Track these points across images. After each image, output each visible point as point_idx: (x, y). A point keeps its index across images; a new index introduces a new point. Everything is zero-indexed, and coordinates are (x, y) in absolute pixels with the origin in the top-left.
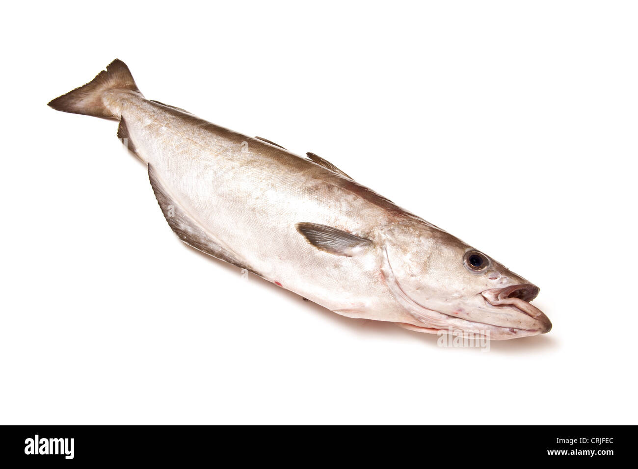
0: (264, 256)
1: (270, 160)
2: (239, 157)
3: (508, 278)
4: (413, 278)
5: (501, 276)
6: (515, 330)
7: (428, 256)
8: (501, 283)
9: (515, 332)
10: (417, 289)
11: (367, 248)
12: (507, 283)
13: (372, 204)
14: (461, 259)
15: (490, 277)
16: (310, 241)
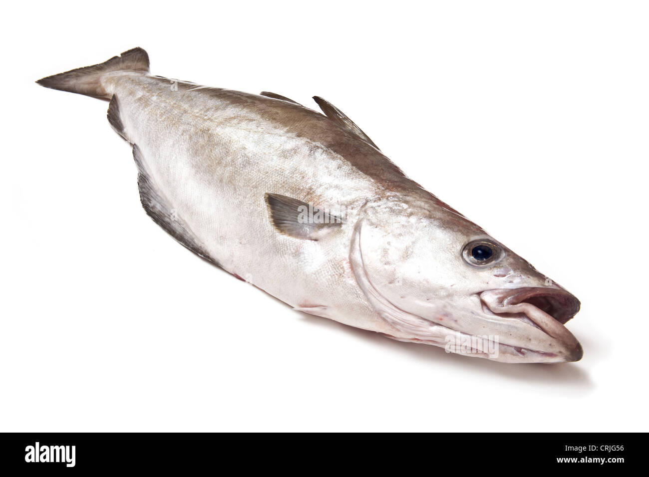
3: (523, 277)
4: (386, 267)
5: (512, 272)
6: (522, 350)
7: (414, 240)
8: (511, 282)
9: (523, 354)
10: (391, 282)
11: (336, 229)
12: (519, 283)
13: (360, 173)
14: (459, 248)
15: (496, 273)
16: (274, 221)
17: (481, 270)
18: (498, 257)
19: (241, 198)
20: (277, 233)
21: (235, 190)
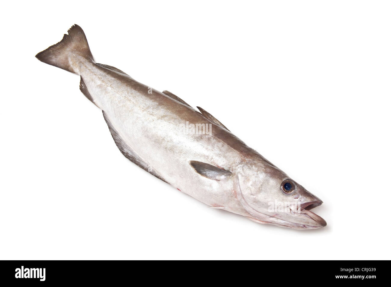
0: (171, 174)
1: (174, 116)
2: (156, 113)
3: (305, 198)
4: (252, 196)
5: (300, 196)
6: (306, 226)
7: (261, 184)
8: (301, 201)
9: (306, 227)
10: (254, 202)
11: (228, 177)
12: (304, 201)
13: (232, 148)
14: (279, 186)
15: (295, 197)
16: (197, 171)
17: (289, 196)
18: (294, 189)
19: (178, 158)
20: (199, 175)
21: (174, 153)
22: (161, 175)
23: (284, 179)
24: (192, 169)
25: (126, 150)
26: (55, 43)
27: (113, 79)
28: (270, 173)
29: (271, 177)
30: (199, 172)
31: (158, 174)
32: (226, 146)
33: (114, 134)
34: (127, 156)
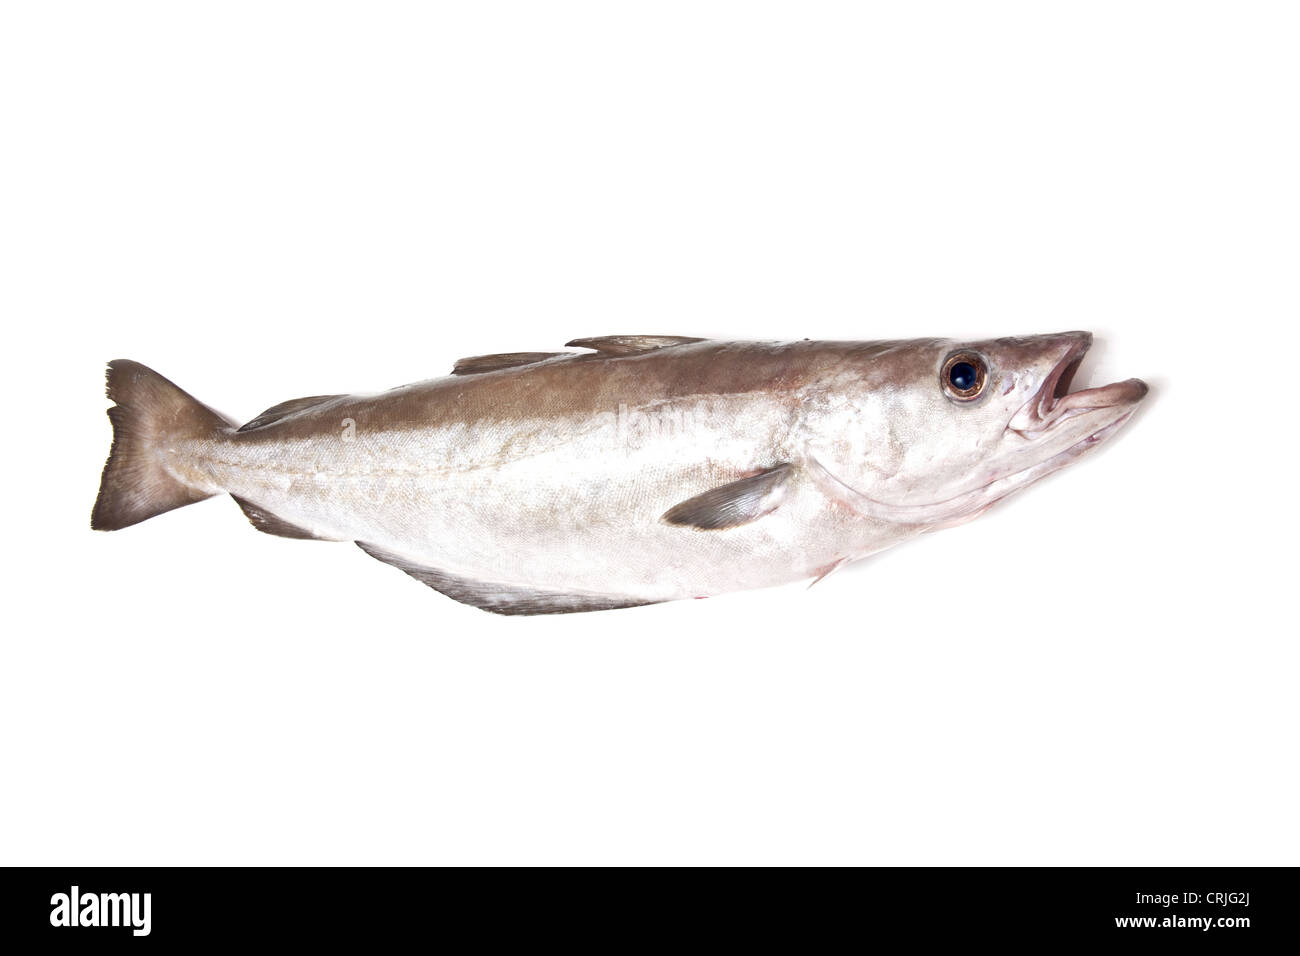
0: (649, 577)
1: (529, 425)
2: (480, 455)
3: (1031, 370)
4: (890, 480)
5: (1017, 375)
6: (1094, 437)
7: (888, 430)
8: (1027, 388)
9: (1098, 439)
10: (909, 490)
11: (789, 481)
12: (1035, 383)
13: (740, 395)
14: (939, 396)
15: (1003, 392)
16: (702, 527)
17: (985, 401)
18: (984, 369)
19: (626, 528)
20: (714, 532)
21: (609, 525)
22: (628, 598)
23: (938, 366)
24: (687, 531)
25: (494, 599)
26: (108, 455)
27: (309, 443)
28: (886, 381)
29: (897, 390)
30: (708, 524)
31: (621, 599)
32: (718, 401)
33: (434, 580)
34: (507, 610)
